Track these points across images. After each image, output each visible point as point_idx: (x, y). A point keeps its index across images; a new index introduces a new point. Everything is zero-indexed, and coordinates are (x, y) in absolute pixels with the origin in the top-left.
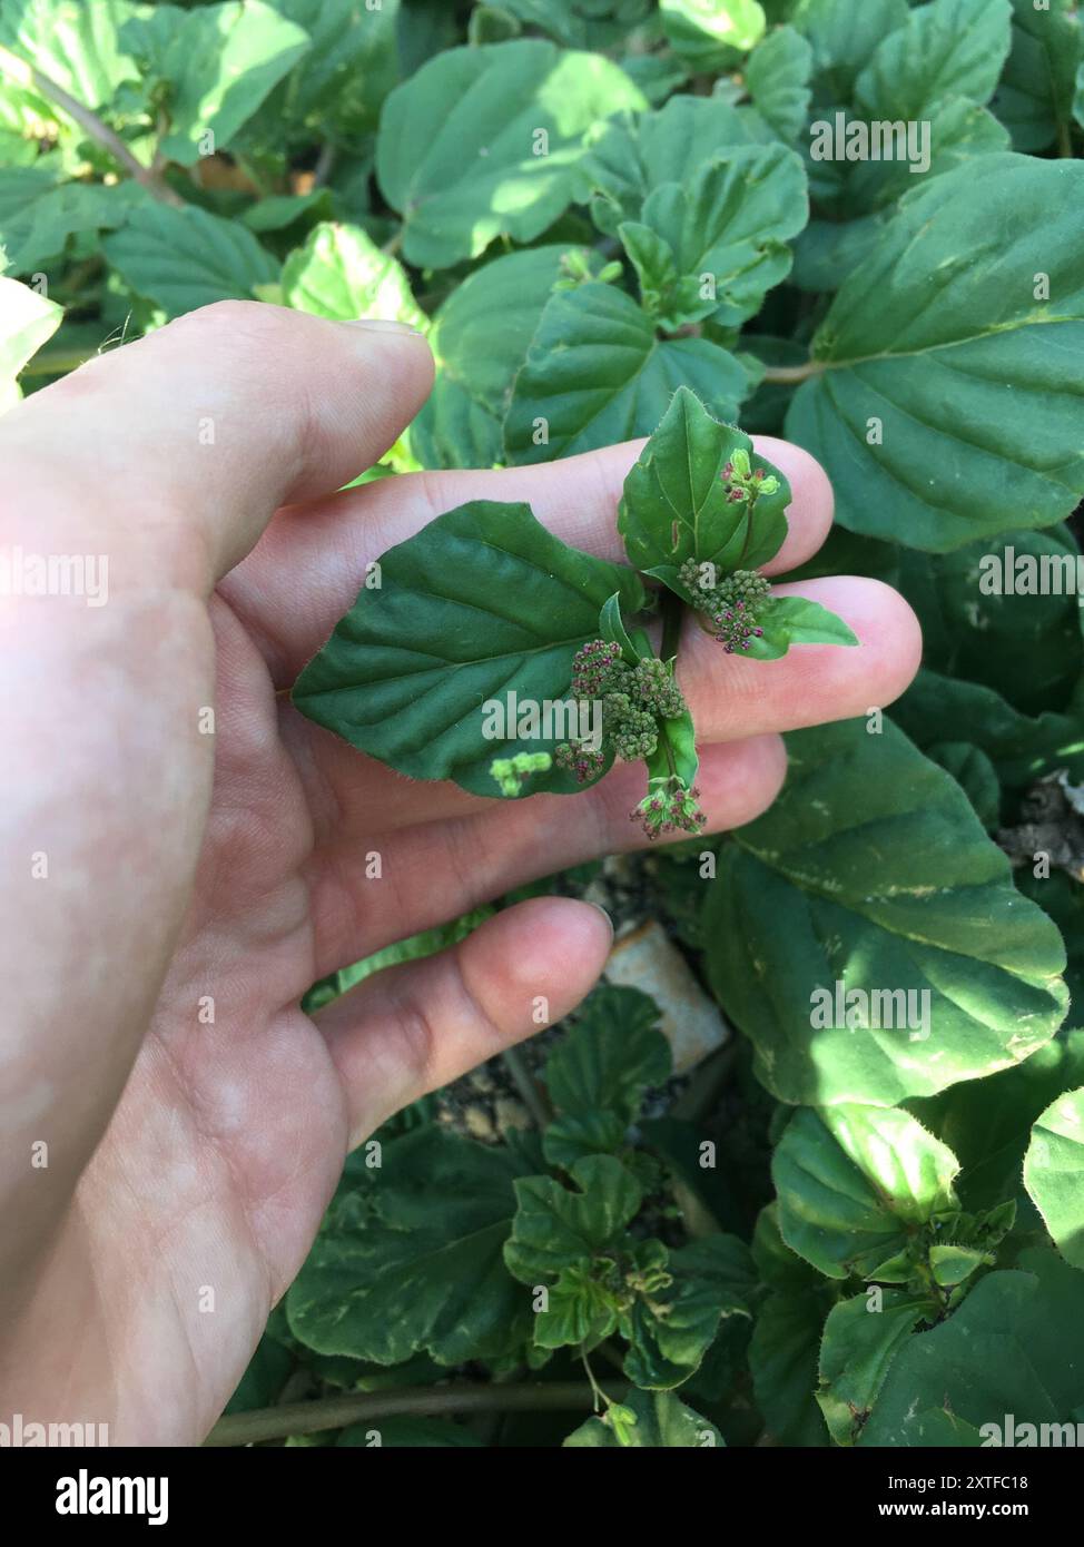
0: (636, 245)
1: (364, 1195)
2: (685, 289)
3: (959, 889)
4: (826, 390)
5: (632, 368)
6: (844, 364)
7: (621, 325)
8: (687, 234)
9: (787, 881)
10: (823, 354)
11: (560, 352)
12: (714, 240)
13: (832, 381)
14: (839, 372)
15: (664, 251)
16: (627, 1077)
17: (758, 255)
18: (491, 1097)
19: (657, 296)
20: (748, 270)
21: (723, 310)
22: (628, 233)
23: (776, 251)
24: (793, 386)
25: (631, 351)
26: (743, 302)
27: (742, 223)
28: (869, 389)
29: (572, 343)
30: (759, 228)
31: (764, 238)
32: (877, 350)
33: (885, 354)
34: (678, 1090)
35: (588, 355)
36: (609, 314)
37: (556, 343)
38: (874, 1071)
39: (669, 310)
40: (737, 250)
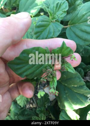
0: (49, 11)
1: (17, 116)
2: (55, 16)
3: (80, 86)
4: (70, 28)
5: (49, 25)
6: (72, 25)
7: (47, 20)
8: (54, 10)
9: (62, 84)
10: (70, 24)
11: (40, 22)
12: (58, 11)
13: (71, 27)
14: (72, 26)
15: (52, 12)
16: (46, 103)
17: (63, 12)
18: (33, 103)
19: (51, 17)
20: (62, 14)
21: (59, 19)
22: (48, 10)
23: (65, 12)
24: (66, 28)
25: (48, 23)
26: (61, 18)
27: (61, 9)
28: (75, 28)
29: (42, 22)
30: (63, 9)
31: (64, 10)
32: (76, 24)
33: (77, 24)
34: (52, 102)
35: (44, 23)
36: (46, 19)
37: (39, 22)
38: (70, 106)
39: (53, 19)
40: (60, 12)
